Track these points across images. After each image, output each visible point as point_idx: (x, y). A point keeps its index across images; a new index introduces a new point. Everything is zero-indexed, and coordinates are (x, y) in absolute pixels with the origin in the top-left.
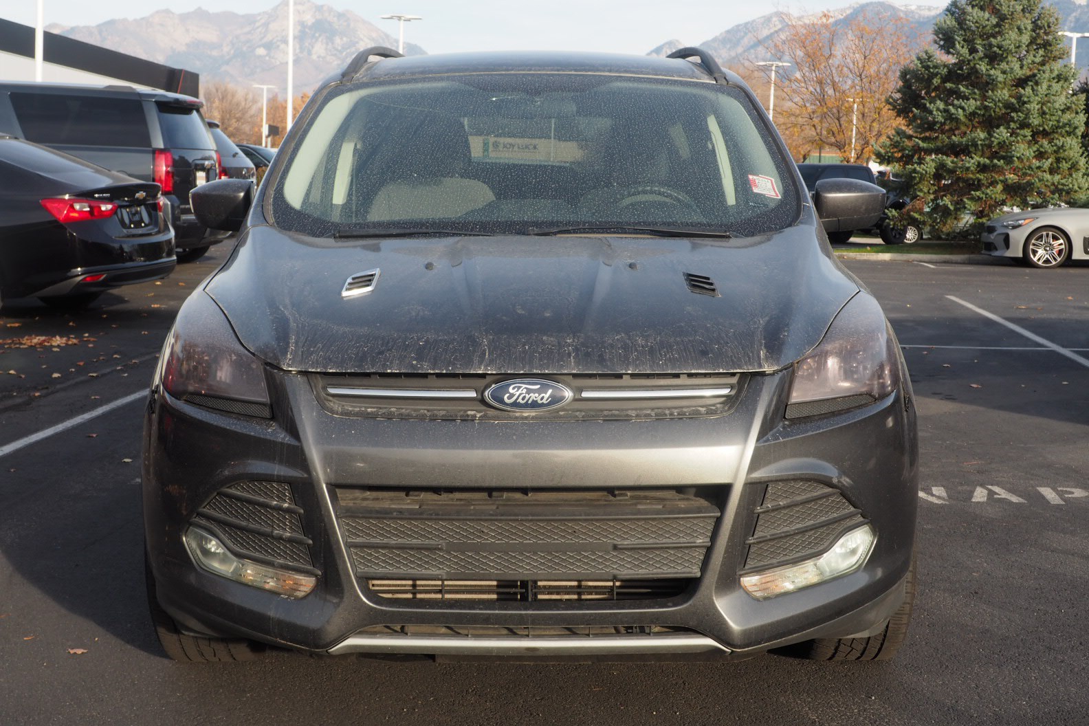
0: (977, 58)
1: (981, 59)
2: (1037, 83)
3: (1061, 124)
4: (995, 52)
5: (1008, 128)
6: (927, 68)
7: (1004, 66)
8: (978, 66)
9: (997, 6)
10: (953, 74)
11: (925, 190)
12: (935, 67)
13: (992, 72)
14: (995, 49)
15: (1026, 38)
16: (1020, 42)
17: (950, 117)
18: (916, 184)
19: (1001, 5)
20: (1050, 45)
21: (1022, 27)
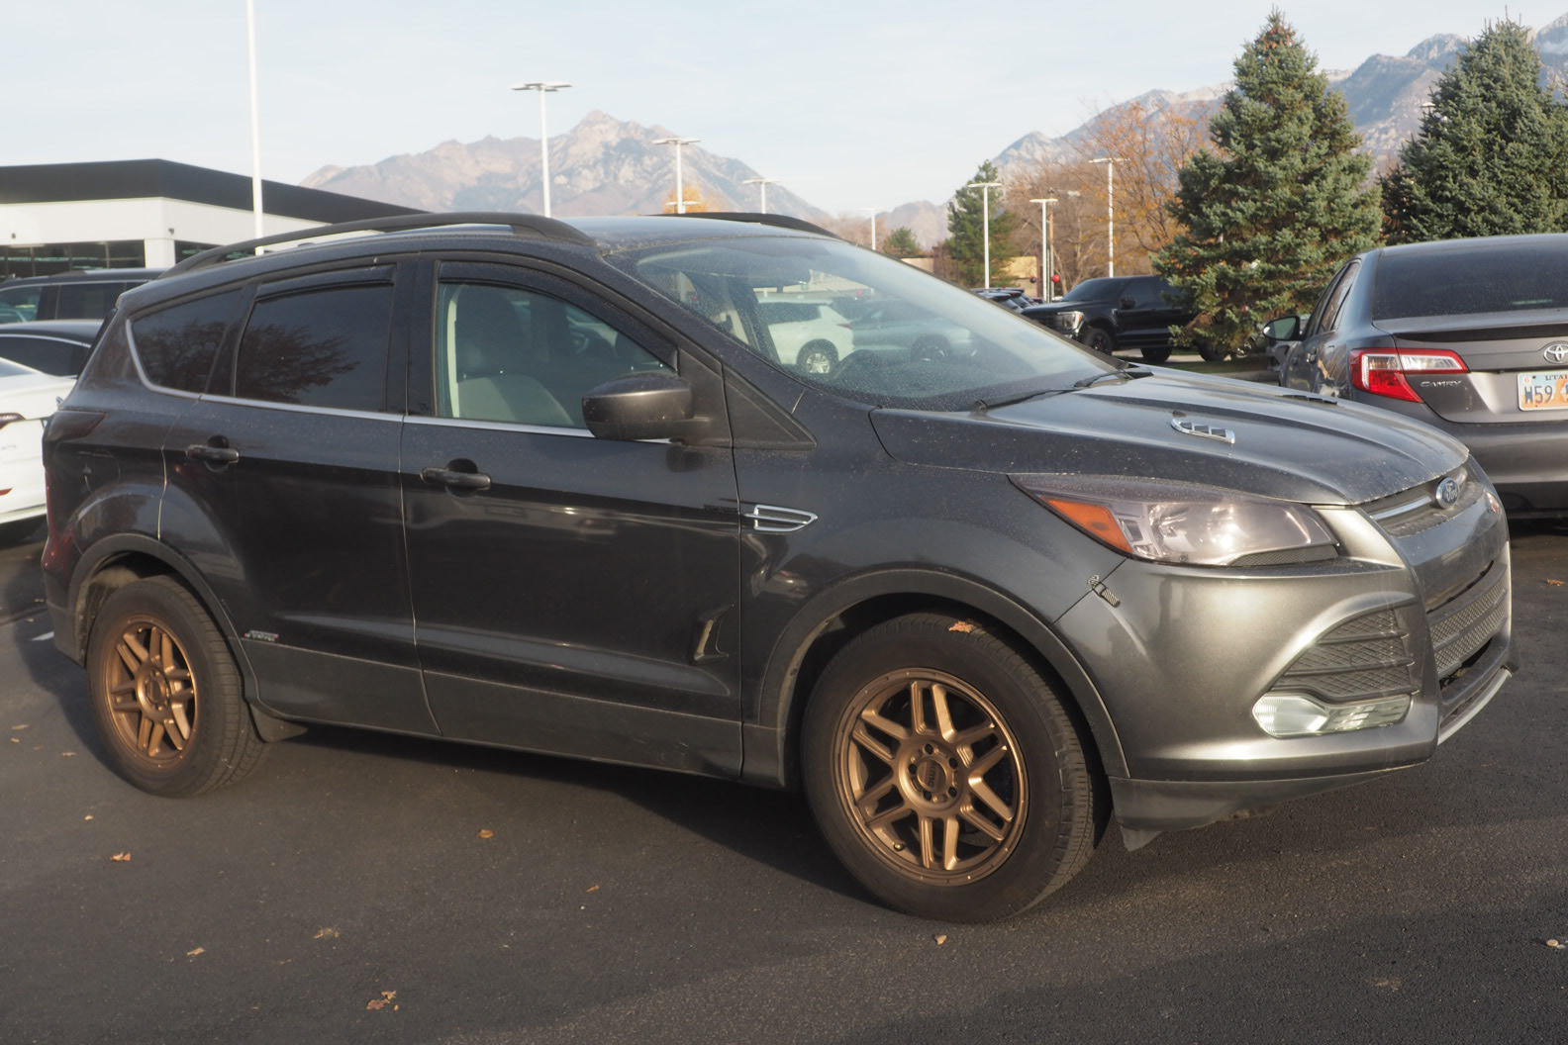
0: (1255, 155)
2: (1324, 177)
3: (1353, 221)
4: (1273, 147)
5: (1293, 229)
6: (1203, 169)
7: (1283, 161)
8: (1255, 163)
9: (1276, 96)
10: (1232, 174)
11: (1207, 303)
12: (1212, 167)
13: (1270, 169)
14: (1273, 143)
15: (1306, 130)
16: (1300, 133)
17: (1229, 222)
18: (1197, 297)
19: (1279, 94)
20: (1339, 134)
21: (1303, 117)
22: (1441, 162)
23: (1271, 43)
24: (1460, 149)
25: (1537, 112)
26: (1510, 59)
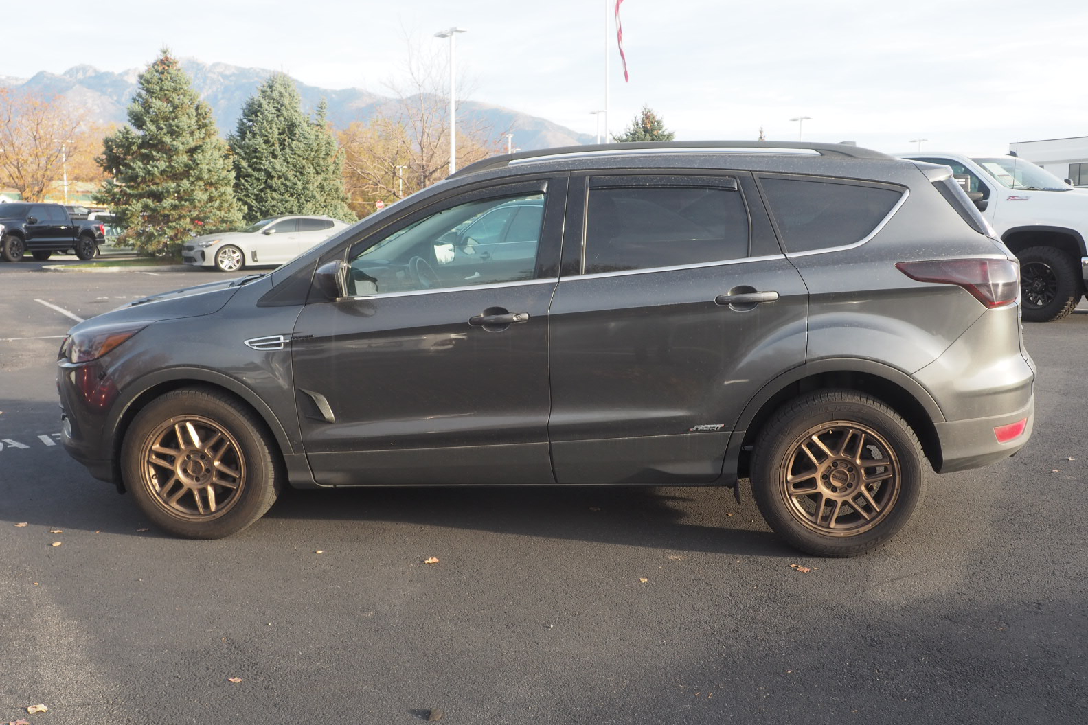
0: (162, 133)
1: (165, 134)
2: (204, 151)
3: (221, 178)
4: (174, 130)
5: (188, 180)
7: (181, 139)
8: (164, 139)
9: (171, 99)
10: (146, 144)
11: (136, 222)
12: (133, 138)
13: (175, 143)
14: (174, 128)
15: (193, 121)
16: (190, 123)
17: (148, 172)
18: (129, 218)
19: (173, 98)
20: (207, 126)
21: (190, 114)
22: (257, 149)
23: (164, 66)
24: (266, 142)
25: (305, 125)
26: (287, 95)
